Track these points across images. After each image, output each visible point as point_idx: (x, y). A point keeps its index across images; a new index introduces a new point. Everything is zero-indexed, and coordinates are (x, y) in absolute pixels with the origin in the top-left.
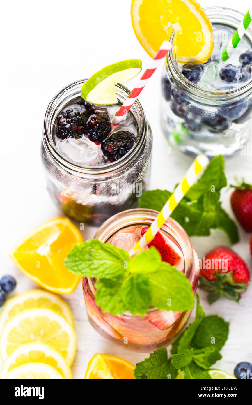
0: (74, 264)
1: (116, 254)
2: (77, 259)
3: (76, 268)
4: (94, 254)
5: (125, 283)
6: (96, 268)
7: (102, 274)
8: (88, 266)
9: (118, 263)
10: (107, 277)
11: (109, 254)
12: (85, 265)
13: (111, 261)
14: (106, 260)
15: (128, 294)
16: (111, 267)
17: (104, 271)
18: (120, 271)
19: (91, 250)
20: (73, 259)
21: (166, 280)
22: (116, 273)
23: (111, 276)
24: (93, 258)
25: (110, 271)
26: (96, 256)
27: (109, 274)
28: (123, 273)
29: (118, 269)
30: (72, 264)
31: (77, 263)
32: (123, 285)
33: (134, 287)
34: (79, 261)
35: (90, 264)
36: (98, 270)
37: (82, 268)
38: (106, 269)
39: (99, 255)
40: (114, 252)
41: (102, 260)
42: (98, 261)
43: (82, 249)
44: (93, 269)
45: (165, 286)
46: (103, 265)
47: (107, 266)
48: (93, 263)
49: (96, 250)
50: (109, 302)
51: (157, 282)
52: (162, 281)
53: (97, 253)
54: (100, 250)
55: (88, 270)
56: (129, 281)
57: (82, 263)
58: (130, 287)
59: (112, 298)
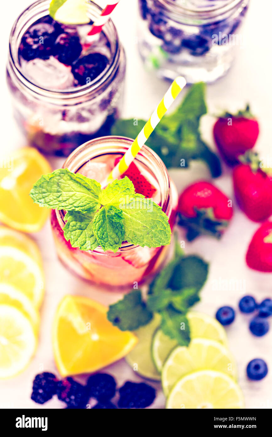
0: (41, 196)
1: (86, 186)
2: (44, 190)
3: (42, 200)
4: (62, 185)
6: (65, 199)
7: (72, 206)
8: (56, 198)
9: (89, 195)
10: (77, 209)
11: (79, 185)
12: (53, 197)
13: (82, 192)
14: (75, 191)
15: (100, 228)
16: (81, 198)
17: (74, 203)
18: (91, 203)
19: (60, 181)
20: (40, 190)
21: (141, 213)
22: (86, 205)
23: (81, 208)
24: (62, 189)
25: (80, 203)
26: (66, 187)
27: (78, 207)
28: (94, 206)
29: (89, 201)
30: (39, 196)
31: (44, 194)
32: (95, 218)
33: (106, 219)
34: (46, 193)
35: (58, 196)
36: (67, 202)
37: (49, 200)
38: (76, 201)
39: (68, 185)
40: (84, 182)
41: (71, 191)
42: (67, 193)
43: (49, 180)
44: (61, 201)
45: (139, 219)
46: (72, 196)
47: (77, 197)
48: (61, 195)
49: (65, 180)
50: (79, 236)
51: (131, 215)
52: (137, 214)
53: (66, 184)
54: (69, 180)
55: (55, 202)
56: (101, 214)
57: (49, 195)
58: (101, 220)
59: (82, 232)
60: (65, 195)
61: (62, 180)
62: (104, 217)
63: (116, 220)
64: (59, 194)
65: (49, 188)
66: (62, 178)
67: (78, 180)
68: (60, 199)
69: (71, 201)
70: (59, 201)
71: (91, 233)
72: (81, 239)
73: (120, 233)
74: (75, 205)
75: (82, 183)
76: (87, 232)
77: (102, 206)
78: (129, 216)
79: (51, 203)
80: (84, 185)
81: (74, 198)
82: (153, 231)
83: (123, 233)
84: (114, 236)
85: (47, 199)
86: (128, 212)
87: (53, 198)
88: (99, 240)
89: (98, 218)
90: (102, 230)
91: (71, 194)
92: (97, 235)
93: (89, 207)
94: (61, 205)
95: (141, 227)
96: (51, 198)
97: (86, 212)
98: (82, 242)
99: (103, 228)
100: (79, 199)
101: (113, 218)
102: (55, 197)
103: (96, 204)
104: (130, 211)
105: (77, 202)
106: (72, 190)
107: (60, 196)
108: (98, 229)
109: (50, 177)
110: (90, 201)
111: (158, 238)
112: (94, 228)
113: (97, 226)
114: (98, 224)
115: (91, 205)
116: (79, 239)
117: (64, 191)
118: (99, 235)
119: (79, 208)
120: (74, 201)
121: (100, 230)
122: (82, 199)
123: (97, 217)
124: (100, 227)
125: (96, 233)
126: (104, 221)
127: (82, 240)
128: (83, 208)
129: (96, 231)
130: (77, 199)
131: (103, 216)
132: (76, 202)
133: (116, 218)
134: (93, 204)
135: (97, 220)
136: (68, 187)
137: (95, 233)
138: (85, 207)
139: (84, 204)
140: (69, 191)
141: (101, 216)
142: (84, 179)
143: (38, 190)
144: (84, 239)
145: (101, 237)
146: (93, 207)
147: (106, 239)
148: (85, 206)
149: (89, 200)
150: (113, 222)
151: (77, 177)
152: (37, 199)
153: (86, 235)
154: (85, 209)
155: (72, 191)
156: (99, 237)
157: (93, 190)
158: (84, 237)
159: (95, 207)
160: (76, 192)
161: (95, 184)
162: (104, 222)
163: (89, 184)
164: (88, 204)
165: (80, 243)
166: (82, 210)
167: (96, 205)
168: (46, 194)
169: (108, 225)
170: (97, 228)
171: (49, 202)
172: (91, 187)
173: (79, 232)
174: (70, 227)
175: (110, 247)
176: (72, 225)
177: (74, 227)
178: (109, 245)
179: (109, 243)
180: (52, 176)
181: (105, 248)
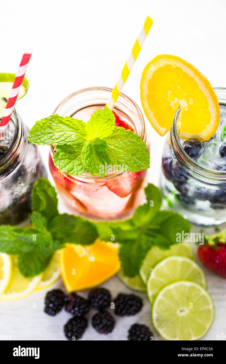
0: (37, 138)
1: (75, 127)
2: (39, 133)
3: (39, 141)
4: (54, 128)
6: (58, 138)
7: (63, 141)
8: (50, 138)
9: (78, 133)
10: (68, 144)
11: (68, 126)
12: (47, 137)
13: (71, 131)
14: (66, 131)
15: (88, 158)
16: (71, 136)
17: (65, 139)
18: (80, 140)
19: (52, 124)
20: (35, 134)
22: (76, 141)
23: (72, 143)
24: (54, 131)
25: (70, 139)
26: (57, 129)
27: (69, 142)
28: (83, 142)
29: (78, 138)
30: (35, 138)
31: (39, 136)
32: (83, 150)
33: (93, 151)
34: (40, 135)
35: (51, 136)
36: (59, 139)
37: (44, 140)
38: (67, 137)
39: (59, 127)
40: (73, 124)
41: (62, 131)
42: (59, 133)
43: (43, 125)
44: (54, 139)
45: (121, 149)
46: (63, 135)
47: (68, 135)
48: (54, 135)
49: (56, 124)
50: (67, 164)
51: (114, 146)
52: (119, 144)
53: (57, 126)
54: (60, 123)
55: (49, 140)
56: (88, 147)
57: (44, 136)
58: (88, 152)
59: (71, 161)
60: (57, 135)
61: (54, 124)
63: (101, 150)
64: (52, 134)
65: (43, 131)
66: (53, 122)
67: (67, 123)
68: (53, 138)
69: (62, 138)
70: (53, 139)
71: (79, 163)
72: (69, 166)
75: (71, 125)
76: (76, 162)
77: (89, 141)
78: (112, 147)
79: (46, 142)
80: (73, 126)
81: (65, 136)
82: (134, 158)
83: (108, 161)
84: (100, 164)
85: (42, 140)
86: (111, 144)
87: (47, 138)
88: (87, 167)
89: (85, 150)
90: (90, 159)
91: (62, 133)
92: (85, 163)
93: (79, 142)
94: (54, 142)
95: (123, 155)
96: (46, 138)
97: (77, 146)
99: (91, 158)
100: (70, 137)
101: (99, 149)
102: (49, 137)
103: (84, 141)
104: (113, 143)
105: (68, 139)
106: (63, 130)
107: (53, 136)
108: (86, 158)
109: (43, 122)
110: (79, 138)
111: (139, 164)
112: (83, 158)
113: (85, 155)
114: (86, 154)
115: (80, 141)
117: (57, 132)
118: (87, 162)
119: (70, 143)
120: (65, 138)
121: (88, 159)
122: (72, 136)
123: (84, 149)
124: (87, 156)
125: (84, 161)
126: (91, 152)
128: (73, 143)
129: (84, 160)
130: (68, 136)
131: (90, 148)
132: (67, 138)
133: (101, 148)
134: (82, 140)
135: (85, 152)
136: (58, 128)
138: (75, 142)
139: (74, 140)
140: (61, 131)
141: (88, 148)
142: (72, 121)
143: (34, 134)
144: (72, 167)
145: (89, 165)
146: (82, 143)
147: (94, 166)
148: (75, 141)
149: (78, 137)
150: (99, 152)
151: (66, 120)
152: (33, 141)
154: (76, 144)
155: (63, 131)
156: (88, 164)
157: (81, 130)
158: (72, 165)
160: (66, 132)
161: (81, 124)
162: (91, 153)
163: (76, 124)
164: (78, 140)
166: (72, 144)
167: (84, 142)
168: (41, 136)
169: (95, 155)
170: (85, 157)
171: (44, 141)
172: (79, 128)
173: (68, 161)
174: (60, 156)
175: (97, 173)
176: (62, 155)
177: (63, 157)
178: (96, 171)
179: (97, 170)
180: (45, 121)
181: (93, 174)
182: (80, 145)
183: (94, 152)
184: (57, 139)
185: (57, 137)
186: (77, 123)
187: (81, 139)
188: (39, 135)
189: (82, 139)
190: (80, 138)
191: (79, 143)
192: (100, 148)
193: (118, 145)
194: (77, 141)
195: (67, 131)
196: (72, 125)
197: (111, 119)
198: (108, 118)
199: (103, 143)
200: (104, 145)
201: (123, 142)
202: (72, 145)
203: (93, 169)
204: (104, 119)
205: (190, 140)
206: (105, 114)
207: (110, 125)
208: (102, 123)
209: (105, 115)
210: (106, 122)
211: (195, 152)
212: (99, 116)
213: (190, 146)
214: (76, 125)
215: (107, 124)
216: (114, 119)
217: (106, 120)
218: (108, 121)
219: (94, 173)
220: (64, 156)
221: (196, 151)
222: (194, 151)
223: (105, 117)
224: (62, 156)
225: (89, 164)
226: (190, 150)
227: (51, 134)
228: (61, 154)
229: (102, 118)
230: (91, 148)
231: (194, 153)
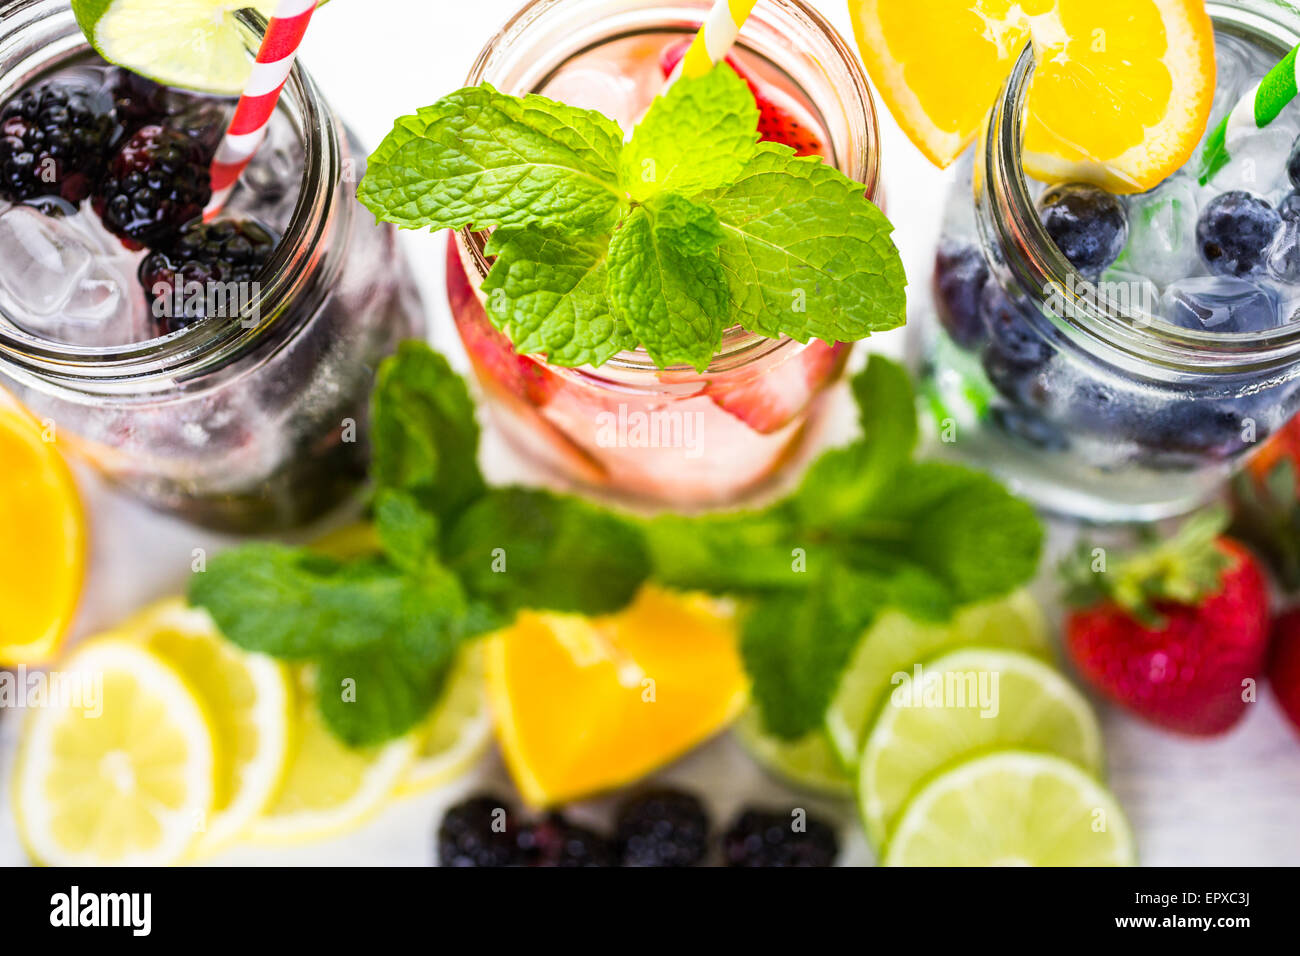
0: (402, 193)
1: (567, 139)
2: (411, 172)
3: (411, 207)
4: (478, 145)
5: (616, 245)
6: (498, 192)
7: (523, 212)
8: (460, 192)
9: (583, 171)
10: (546, 222)
11: (539, 140)
12: (449, 190)
13: (554, 162)
14: (529, 160)
15: (634, 286)
16: (554, 183)
17: (532, 200)
18: (594, 200)
19: (466, 131)
20: (394, 175)
21: (783, 214)
22: (578, 205)
23: (562, 217)
24: (478, 159)
25: (553, 200)
26: (491, 150)
27: (549, 213)
28: (607, 207)
29: (585, 192)
30: (395, 197)
31: (412, 187)
32: (611, 250)
33: (653, 252)
34: (420, 180)
35: (467, 184)
36: (504, 200)
37: (434, 204)
38: (536, 192)
39: (498, 144)
40: (559, 127)
41: (514, 163)
42: (498, 170)
43: (426, 133)
44: (481, 200)
45: (780, 240)
46: (519, 180)
47: (540, 181)
48: (477, 179)
49: (486, 127)
50: (546, 315)
51: (746, 229)
52: (770, 220)
53: (490, 140)
54: (501, 125)
55: (460, 207)
56: (631, 234)
57: (433, 186)
58: (636, 256)
59: (559, 299)
60: (492, 179)
61: (474, 129)
62: (645, 242)
63: (691, 248)
64: (471, 177)
65: (427, 163)
66: (472, 119)
67: (532, 121)
68: (477, 192)
69: (518, 196)
70: (475, 202)
71: (592, 304)
72: (553, 325)
73: (710, 300)
74: (536, 206)
75: (551, 130)
76: (580, 301)
77: (634, 204)
78: (739, 232)
79: (445, 212)
80: (557, 137)
81: (528, 183)
82: (838, 278)
83: (724, 297)
84: (691, 309)
85: (428, 202)
86: (733, 218)
87: (450, 195)
88: (635, 327)
89: (622, 247)
90: (645, 292)
91: (515, 171)
92: (625, 310)
93: (590, 212)
94: (482, 214)
95: (790, 267)
96: (443, 196)
97: (581, 230)
98: (559, 336)
99: (646, 283)
100: (549, 188)
101: (681, 244)
102: (456, 192)
103: (612, 202)
104: (741, 214)
105: (541, 199)
106: (516, 157)
107: (473, 184)
108: (628, 289)
109: (428, 122)
110: (588, 192)
111: (857, 306)
112: (613, 287)
113: (622, 275)
114: (624, 269)
115: (596, 207)
116: (545, 323)
117: (489, 167)
118: (633, 308)
119: (554, 217)
120: (529, 195)
121: (636, 290)
122: (557, 186)
123: (618, 246)
124: (633, 279)
125: (621, 302)
126: (646, 258)
127: (559, 328)
128: (568, 216)
129: (620, 295)
130: (540, 185)
131: (641, 241)
132: (537, 196)
133: (692, 241)
134: (602, 202)
135: (621, 255)
136: (497, 149)
137: (616, 302)
138: (573, 212)
139: (570, 201)
140: (508, 163)
141: (634, 240)
142: (556, 114)
143: (390, 176)
144: (565, 325)
145: (642, 317)
146: (604, 214)
147: (662, 322)
148: (573, 208)
149: (586, 189)
150: (680, 258)
151: (527, 111)
152: (387, 208)
153: (573, 311)
154: (576, 220)
155: (519, 162)
156: (637, 316)
157: (596, 155)
158: (564, 316)
159: (609, 211)
160: (529, 164)
161: (599, 129)
162: (645, 264)
163: (575, 129)
164: (584, 201)
165: (548, 339)
166: (564, 222)
167: (613, 206)
168: (422, 186)
169: (663, 272)
170: (623, 283)
171: (437, 209)
172: (586, 144)
173: (546, 299)
174: (510, 280)
175: (680, 354)
176: (519, 274)
177: (526, 282)
178: (675, 344)
179: (676, 337)
180: (436, 117)
181: (661, 359)
182: (593, 225)
183: (659, 256)
184: (495, 199)
185: (493, 191)
186: (580, 123)
187: (595, 194)
188: (414, 181)
189: (601, 196)
190: (594, 189)
191: (589, 216)
192: (688, 240)
193: (766, 223)
194: (583, 207)
195: (537, 161)
196: (557, 130)
197: (741, 116)
198: (726, 111)
199: (703, 219)
200: (706, 226)
201: (788, 213)
202: (563, 226)
203: (659, 334)
204: (709, 114)
205: (1070, 190)
206: (713, 94)
207: (733, 139)
208: (699, 133)
209: (714, 100)
210: (717, 127)
211: (1094, 243)
212: (688, 104)
213: (1070, 217)
214: (575, 134)
215: (720, 136)
216: (754, 113)
217: (716, 121)
218: (727, 125)
219: (667, 352)
220: (527, 277)
221: (1099, 240)
222: (1090, 239)
223: (712, 108)
224: (521, 279)
225: (640, 314)
226: (1071, 235)
227: (466, 177)
228: (514, 268)
229: (699, 111)
230: (645, 237)
231: (1091, 249)
